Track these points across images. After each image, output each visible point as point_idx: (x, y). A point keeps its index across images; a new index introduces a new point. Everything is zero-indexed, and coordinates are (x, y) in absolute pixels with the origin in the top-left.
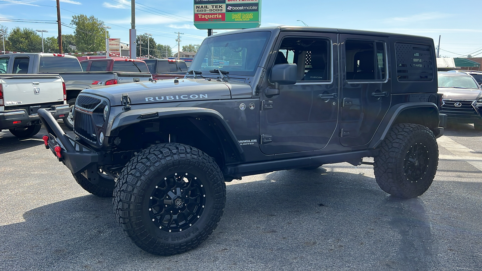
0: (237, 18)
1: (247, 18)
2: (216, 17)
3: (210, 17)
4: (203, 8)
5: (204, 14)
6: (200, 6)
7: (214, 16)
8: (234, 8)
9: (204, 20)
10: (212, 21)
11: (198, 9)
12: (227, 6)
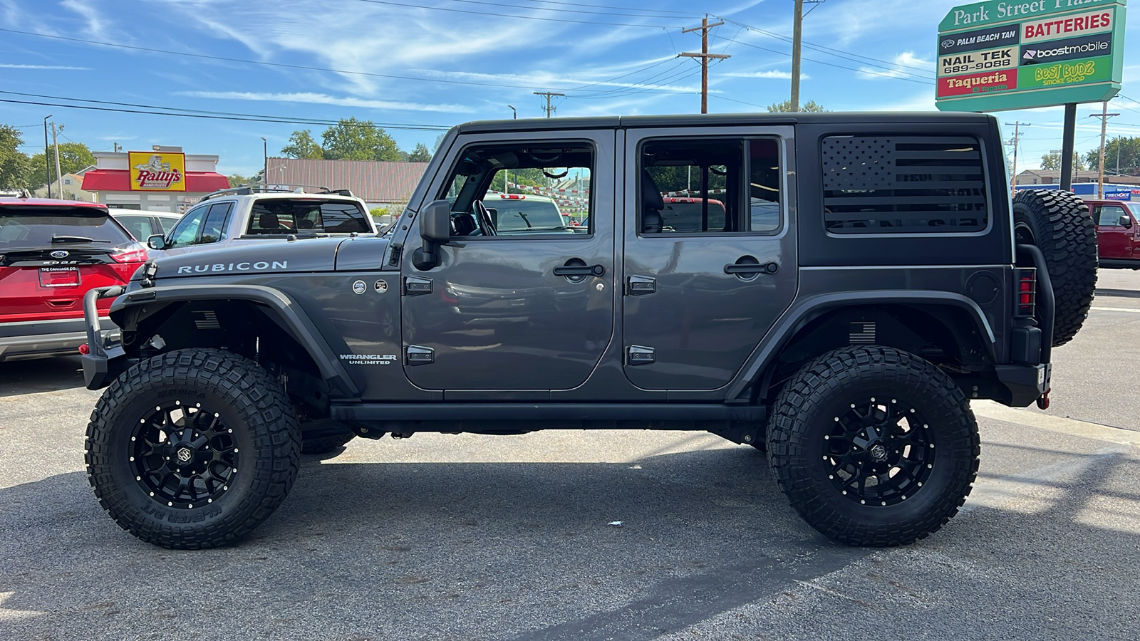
0: (1049, 79)
1: (1078, 75)
2: (993, 80)
3: (978, 83)
4: (960, 63)
5: (963, 78)
6: (954, 57)
7: (986, 78)
8: (1041, 54)
9: (963, 90)
10: (981, 92)
11: (947, 65)
12: (1024, 49)
